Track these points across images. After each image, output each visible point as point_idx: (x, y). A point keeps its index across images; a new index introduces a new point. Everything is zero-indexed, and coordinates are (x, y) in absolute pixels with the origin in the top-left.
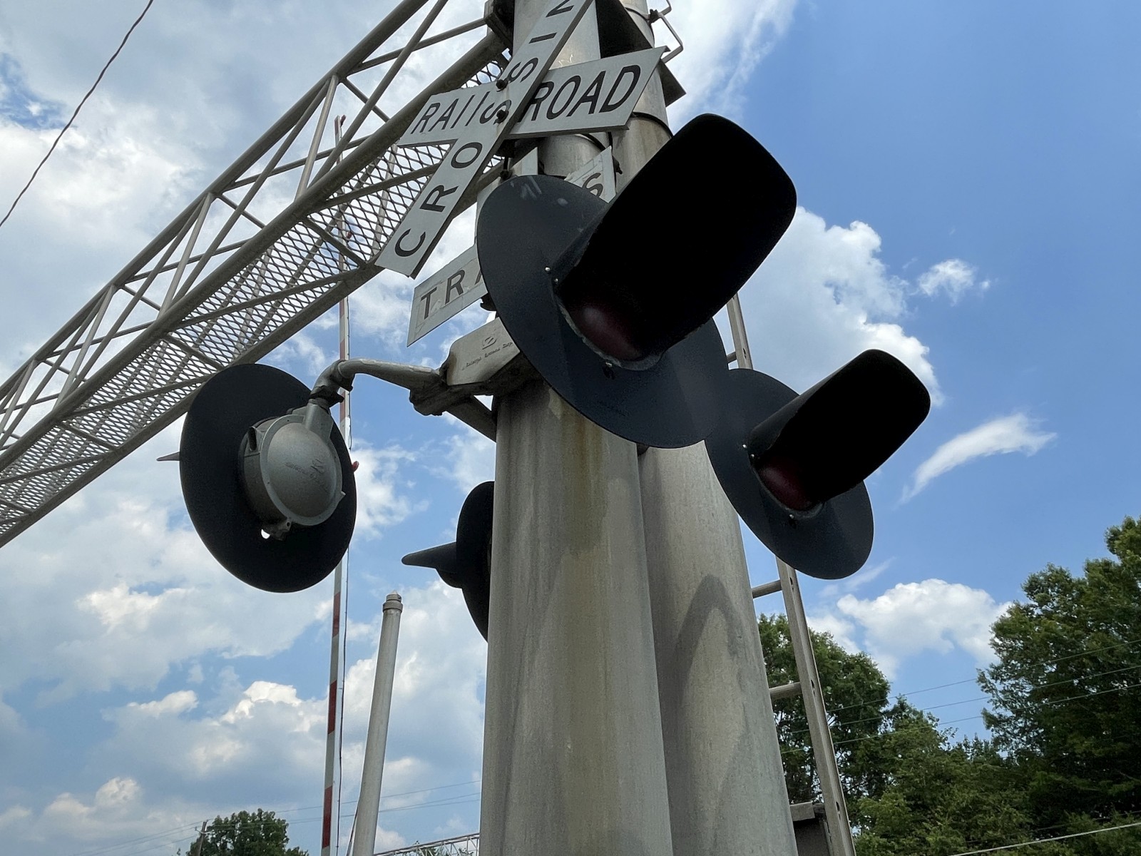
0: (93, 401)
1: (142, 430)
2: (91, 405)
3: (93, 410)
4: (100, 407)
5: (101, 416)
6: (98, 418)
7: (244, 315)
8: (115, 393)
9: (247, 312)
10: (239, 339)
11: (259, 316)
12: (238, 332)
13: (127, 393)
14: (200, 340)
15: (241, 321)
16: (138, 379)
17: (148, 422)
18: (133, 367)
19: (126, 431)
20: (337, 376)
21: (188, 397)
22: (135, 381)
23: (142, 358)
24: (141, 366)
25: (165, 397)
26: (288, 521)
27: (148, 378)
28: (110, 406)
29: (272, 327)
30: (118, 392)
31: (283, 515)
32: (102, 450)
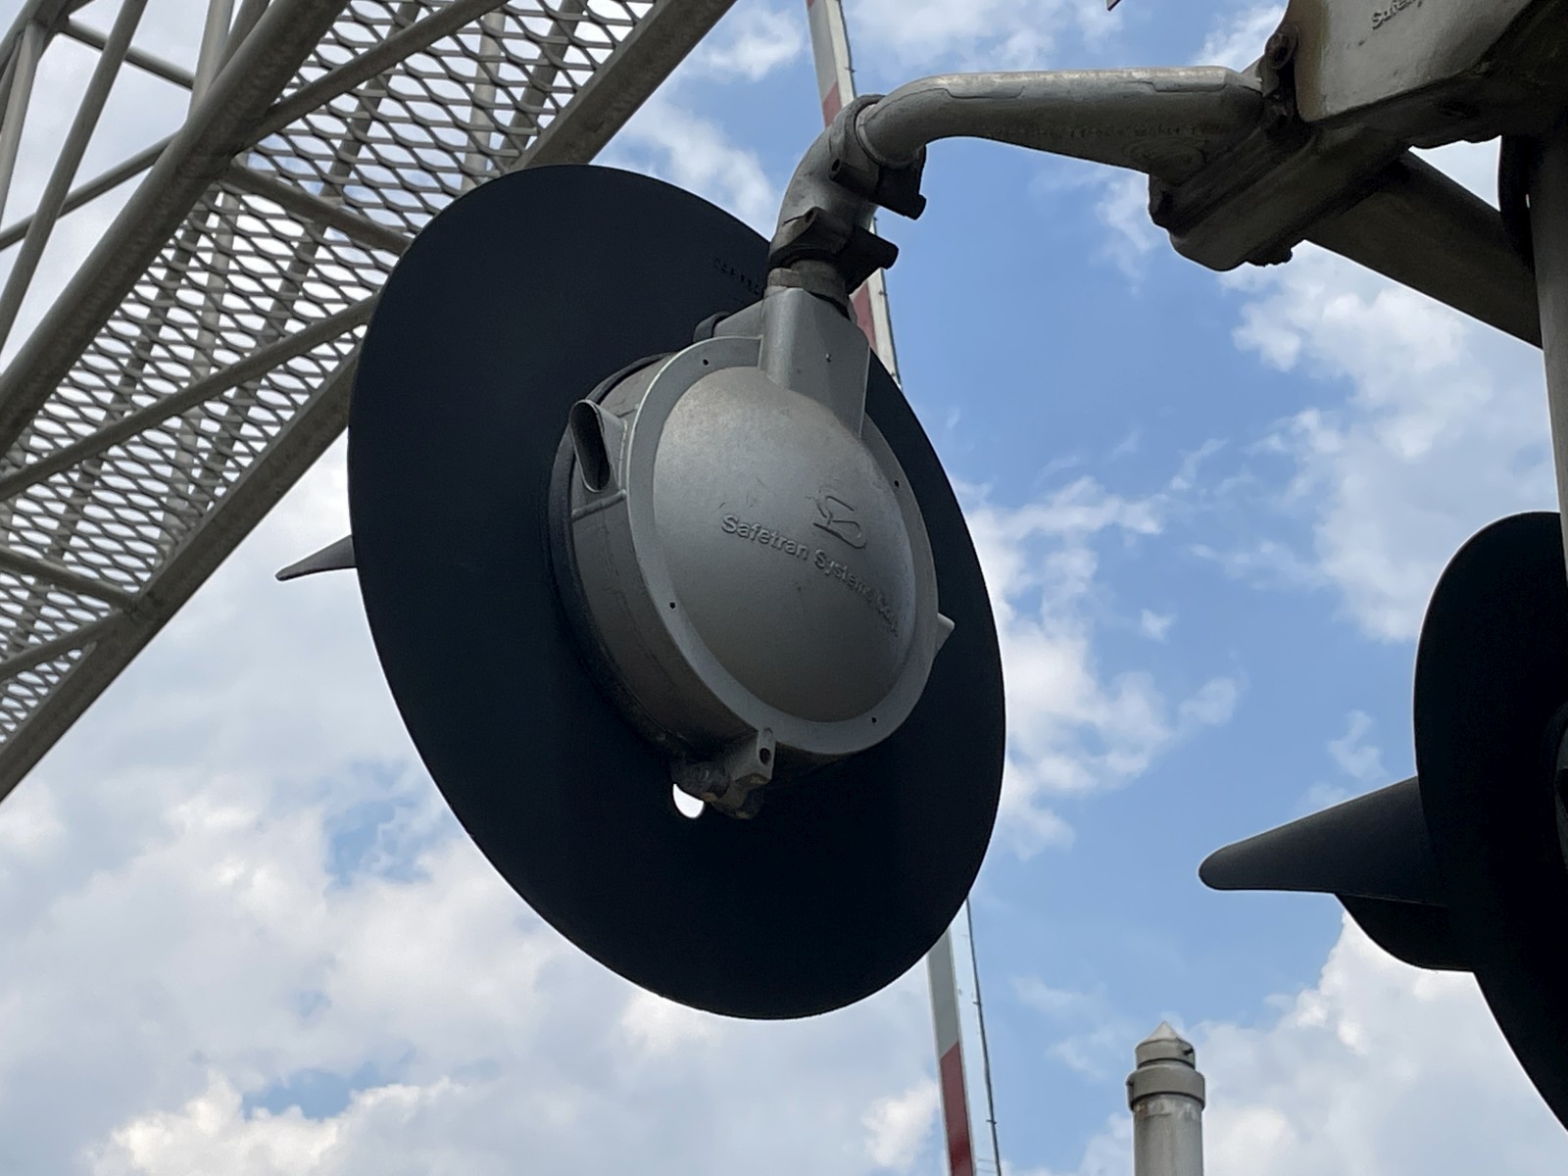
0: (36, 442)
1: (204, 522)
2: (31, 459)
3: (40, 473)
4: (60, 461)
5: (68, 492)
6: (61, 499)
7: (473, 42)
8: (99, 404)
9: (486, 33)
10: (472, 138)
11: (530, 37)
12: (464, 113)
13: (136, 398)
14: (344, 165)
15: (467, 68)
16: (164, 344)
17: (220, 491)
18: (141, 301)
19: (154, 533)
20: (860, 162)
21: (333, 381)
22: (157, 351)
23: (166, 264)
24: (167, 294)
25: (261, 394)
26: (762, 742)
27: (193, 334)
28: (89, 453)
29: (577, 72)
30: (107, 397)
31: (744, 724)
32: (91, 611)
